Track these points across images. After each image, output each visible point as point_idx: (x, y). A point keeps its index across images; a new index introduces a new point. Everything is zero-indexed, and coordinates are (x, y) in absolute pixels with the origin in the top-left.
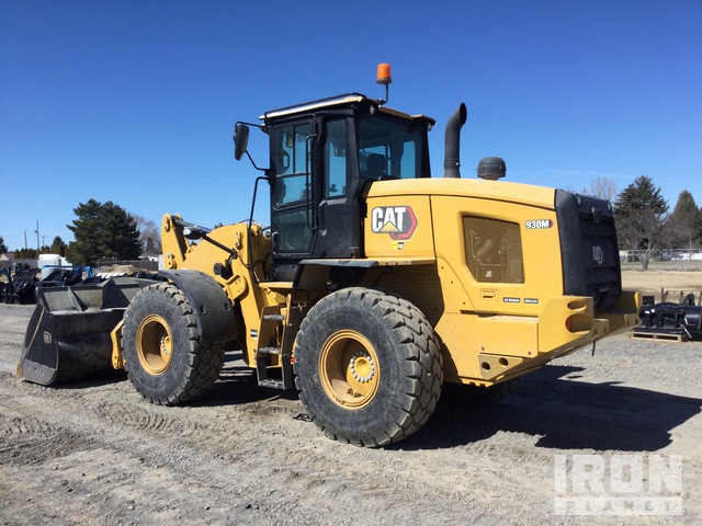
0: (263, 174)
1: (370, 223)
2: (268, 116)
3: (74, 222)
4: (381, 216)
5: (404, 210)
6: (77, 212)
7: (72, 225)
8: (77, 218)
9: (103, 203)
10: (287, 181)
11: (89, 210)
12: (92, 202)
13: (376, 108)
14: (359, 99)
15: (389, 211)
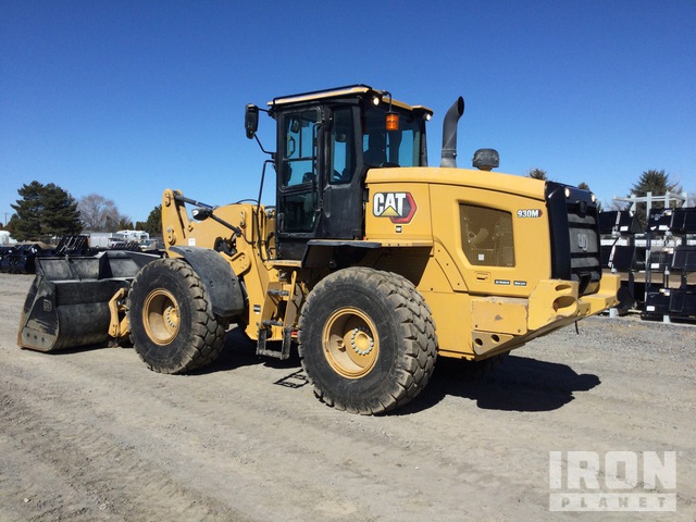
0: (269, 157)
1: (372, 207)
2: (277, 102)
3: (18, 202)
4: (382, 201)
5: (404, 196)
6: (21, 192)
7: (16, 204)
8: (21, 198)
9: (45, 185)
10: (293, 165)
11: (32, 191)
12: (35, 183)
13: (380, 99)
14: (365, 90)
15: (390, 197)
